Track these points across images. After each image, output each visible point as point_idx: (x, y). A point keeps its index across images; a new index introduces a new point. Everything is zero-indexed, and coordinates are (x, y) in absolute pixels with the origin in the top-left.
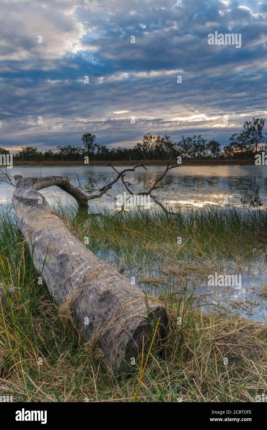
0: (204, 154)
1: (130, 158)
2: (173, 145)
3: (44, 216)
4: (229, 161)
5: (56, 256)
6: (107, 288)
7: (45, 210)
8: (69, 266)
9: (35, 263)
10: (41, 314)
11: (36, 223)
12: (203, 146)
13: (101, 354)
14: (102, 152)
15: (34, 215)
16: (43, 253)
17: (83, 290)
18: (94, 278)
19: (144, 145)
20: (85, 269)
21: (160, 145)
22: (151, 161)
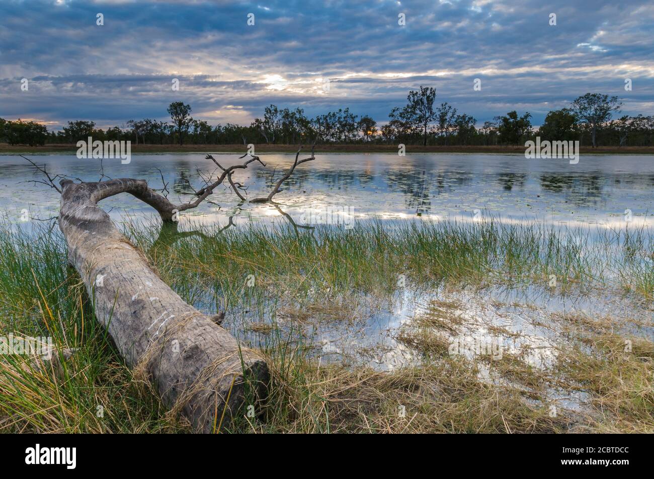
0: (354, 136)
1: (245, 141)
2: (308, 122)
3: (109, 246)
4: (389, 146)
5: (127, 302)
6: (195, 342)
7: (110, 236)
8: (146, 316)
9: (97, 312)
10: (108, 381)
11: (96, 255)
12: (353, 125)
13: (186, 423)
14: (201, 130)
15: (94, 244)
16: (109, 299)
17: (163, 347)
18: (179, 330)
19: (265, 122)
20: (167, 319)
21: (290, 122)
22: (276, 145)
